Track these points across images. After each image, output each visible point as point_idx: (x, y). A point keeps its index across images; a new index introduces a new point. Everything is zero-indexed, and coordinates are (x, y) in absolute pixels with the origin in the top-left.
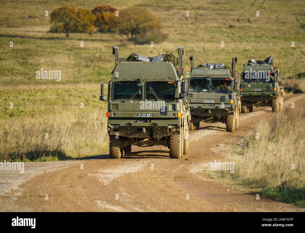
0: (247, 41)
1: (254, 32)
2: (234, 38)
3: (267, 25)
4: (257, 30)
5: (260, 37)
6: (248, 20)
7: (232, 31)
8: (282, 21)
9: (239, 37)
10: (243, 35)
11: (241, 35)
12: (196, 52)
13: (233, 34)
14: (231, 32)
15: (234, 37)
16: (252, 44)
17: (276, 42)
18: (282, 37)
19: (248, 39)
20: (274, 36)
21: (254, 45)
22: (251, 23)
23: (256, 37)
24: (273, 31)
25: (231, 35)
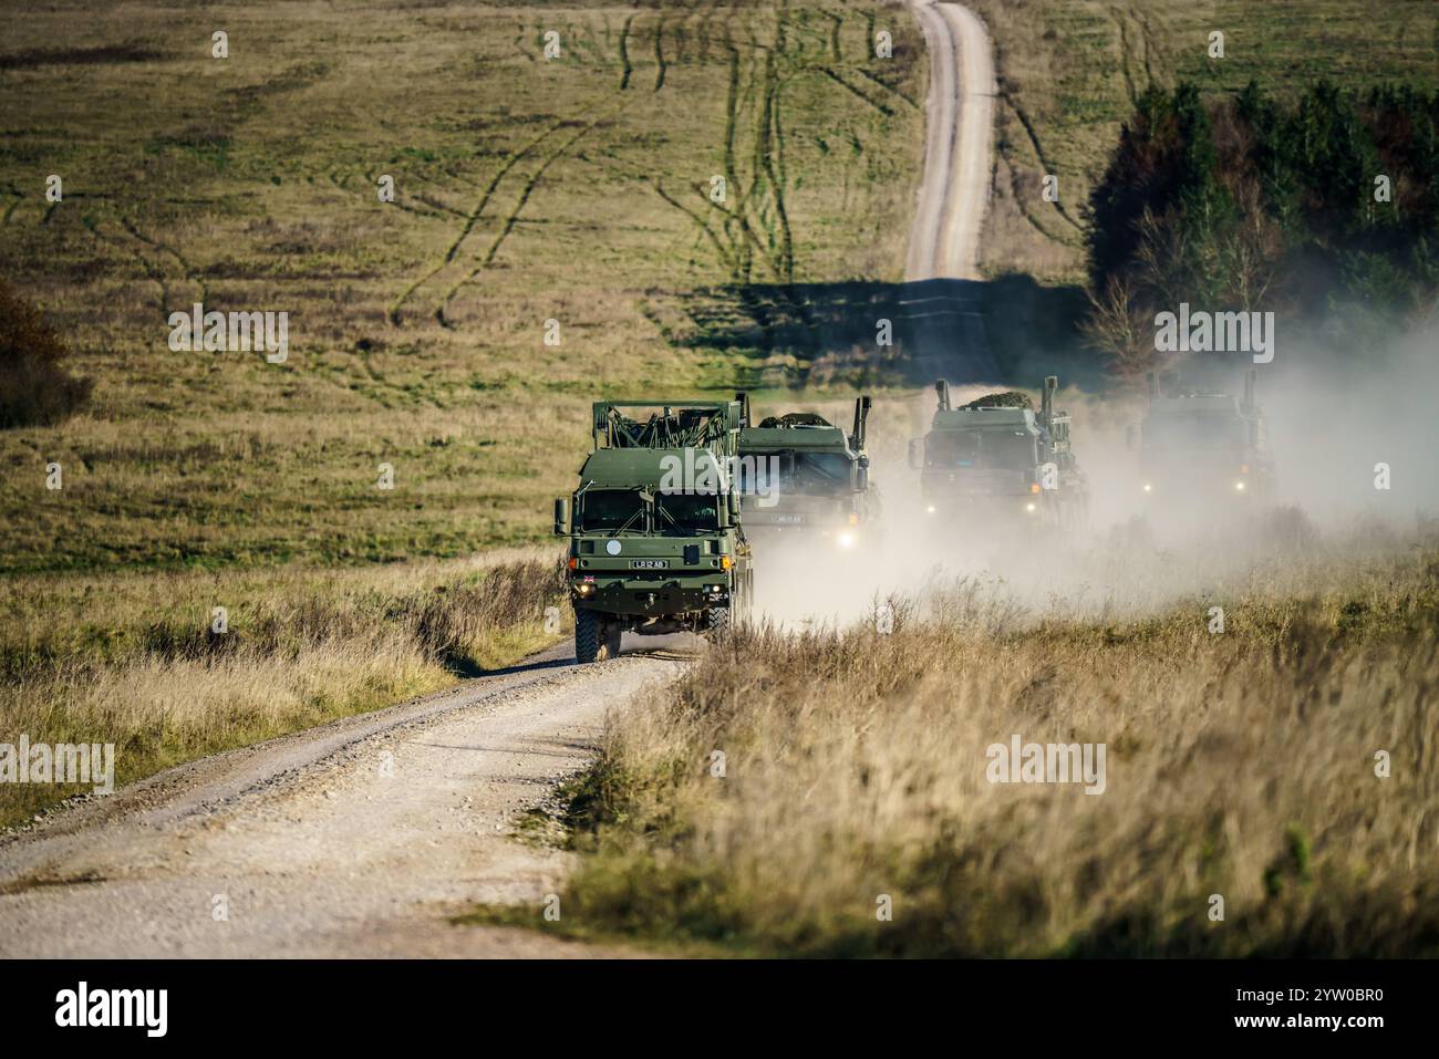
0: (440, 405)
1: (468, 367)
2: (384, 395)
3: (521, 334)
4: (483, 356)
5: (498, 386)
6: (440, 314)
7: (373, 363)
8: (584, 318)
9: (407, 388)
10: (421, 380)
11: (414, 379)
12: (219, 457)
13: (376, 377)
14: (370, 369)
15: (385, 390)
16: (465, 417)
17: (566, 408)
18: (592, 386)
19: (442, 395)
20: (554, 380)
21: (473, 420)
22: (454, 330)
23: (479, 386)
24: (549, 363)
25: (370, 381)
